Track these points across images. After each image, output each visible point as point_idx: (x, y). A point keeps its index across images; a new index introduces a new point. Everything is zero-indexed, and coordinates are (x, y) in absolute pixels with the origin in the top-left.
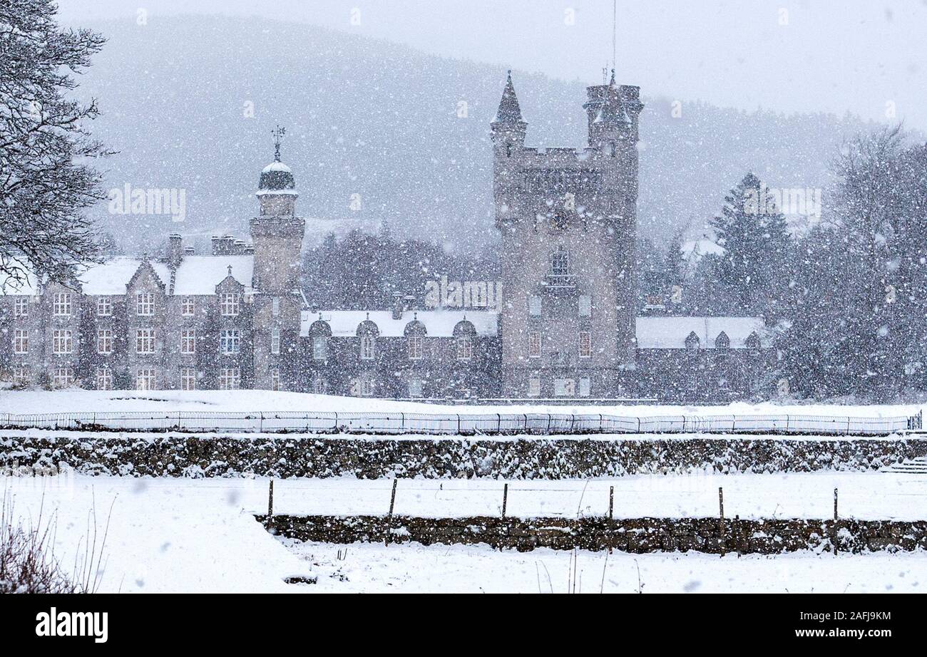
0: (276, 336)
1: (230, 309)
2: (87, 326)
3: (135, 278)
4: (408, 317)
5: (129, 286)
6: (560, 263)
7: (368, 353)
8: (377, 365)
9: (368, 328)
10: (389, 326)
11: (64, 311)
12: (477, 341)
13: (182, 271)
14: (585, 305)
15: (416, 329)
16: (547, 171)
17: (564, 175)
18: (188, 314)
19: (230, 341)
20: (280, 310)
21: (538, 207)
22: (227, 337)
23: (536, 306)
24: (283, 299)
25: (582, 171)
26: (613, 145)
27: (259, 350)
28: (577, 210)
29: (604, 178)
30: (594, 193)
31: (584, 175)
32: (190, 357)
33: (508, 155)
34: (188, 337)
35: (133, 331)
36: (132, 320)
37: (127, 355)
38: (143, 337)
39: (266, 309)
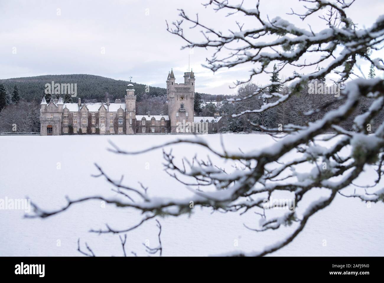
0: (131, 120)
1: (121, 114)
2: (90, 118)
3: (100, 108)
4: (151, 117)
5: (99, 110)
6: (182, 106)
7: (144, 124)
8: (146, 126)
9: (144, 119)
10: (148, 118)
11: (85, 115)
12: (166, 121)
13: (110, 107)
14: (187, 114)
15: (153, 119)
16: (180, 88)
17: (183, 89)
18: (112, 116)
19: (121, 121)
20: (132, 115)
21: (178, 95)
22: (120, 121)
23: (177, 114)
24: (132, 113)
25: (186, 88)
26: (192, 83)
27: (127, 123)
28: (186, 96)
29: (191, 89)
30: (189, 92)
31: (187, 89)
32: (112, 125)
33: (172, 85)
34: (112, 121)
35: (100, 119)
36: (100, 117)
37: (99, 124)
38: (102, 121)
39: (129, 115)
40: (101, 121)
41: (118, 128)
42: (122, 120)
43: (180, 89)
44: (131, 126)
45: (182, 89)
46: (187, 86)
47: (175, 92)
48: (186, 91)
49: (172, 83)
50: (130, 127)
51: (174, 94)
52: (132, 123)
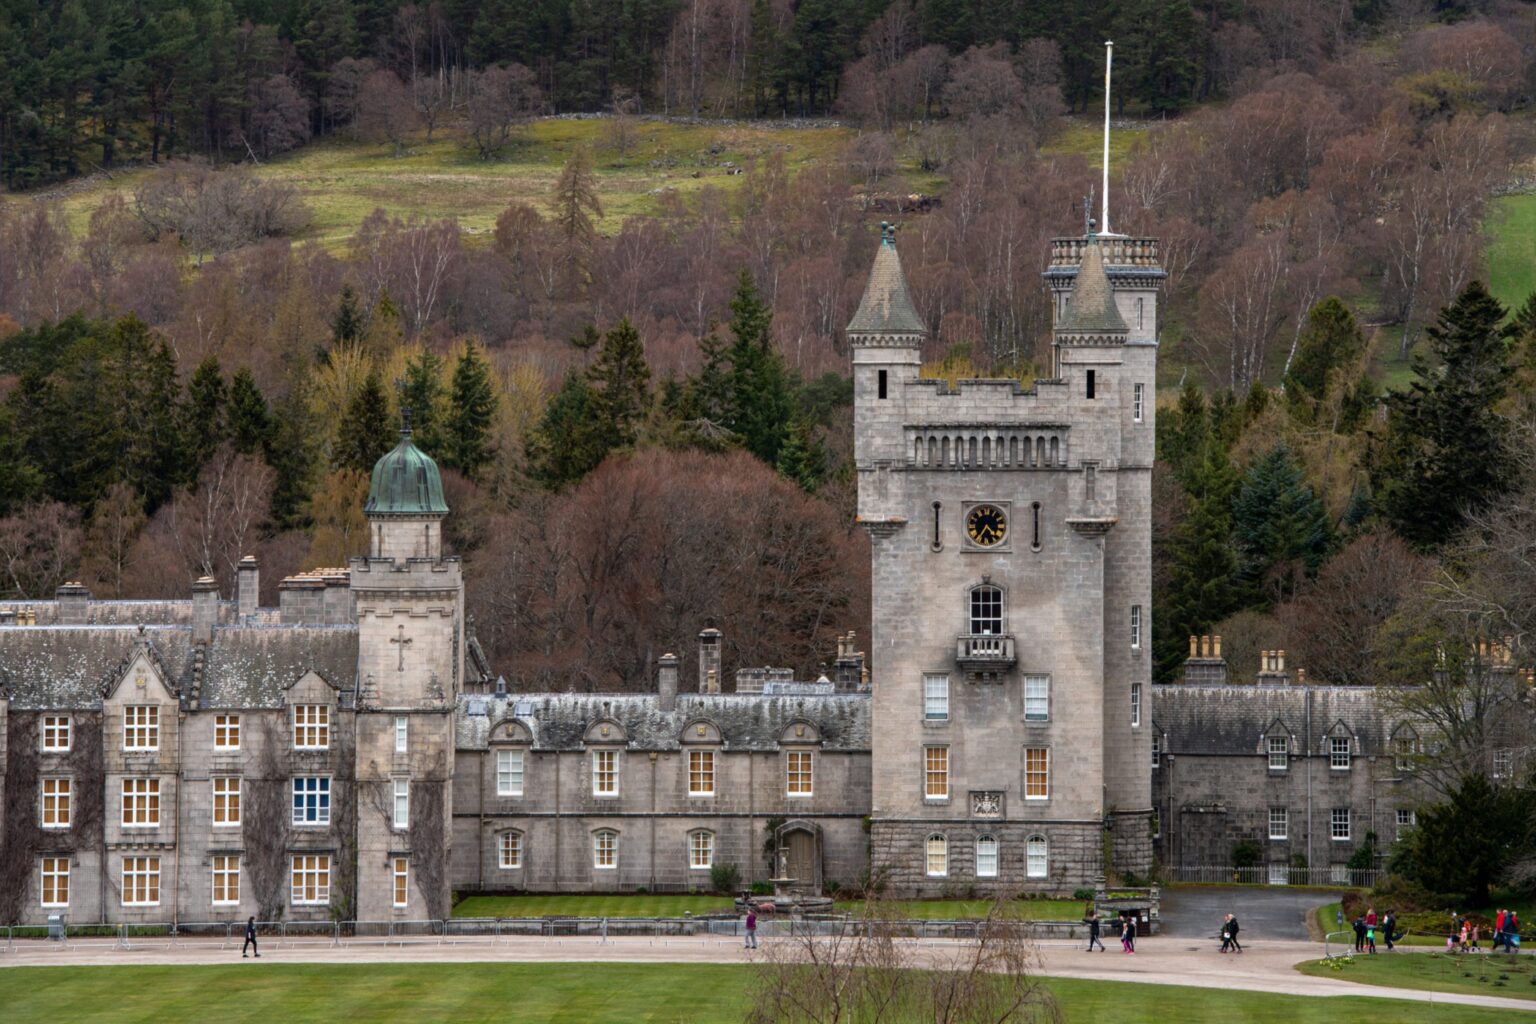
0: (406, 792)
1: (314, 733)
2: (20, 772)
3: (119, 674)
5: (107, 694)
6: (986, 609)
7: (606, 782)
13: (216, 659)
14: (1035, 697)
16: (959, 427)
17: (993, 435)
18: (227, 747)
19: (311, 799)
20: (410, 743)
21: (941, 498)
22: (305, 792)
23: (939, 696)
24: (417, 721)
25: (1031, 427)
26: (1091, 375)
27: (368, 821)
28: (1023, 502)
29: (1073, 441)
30: (1050, 469)
31: (1034, 435)
32: (231, 832)
33: (883, 394)
34: (227, 792)
35: (114, 784)
36: (113, 760)
37: (102, 830)
38: (135, 793)
39: (383, 740)
40: (128, 800)
41: (282, 867)
42: (324, 785)
43: (966, 435)
44: (399, 846)
45: (980, 437)
46: (1032, 402)
47: (910, 469)
48: (1027, 451)
49: (883, 376)
50: (391, 855)
51: (896, 484)
52: (415, 825)
